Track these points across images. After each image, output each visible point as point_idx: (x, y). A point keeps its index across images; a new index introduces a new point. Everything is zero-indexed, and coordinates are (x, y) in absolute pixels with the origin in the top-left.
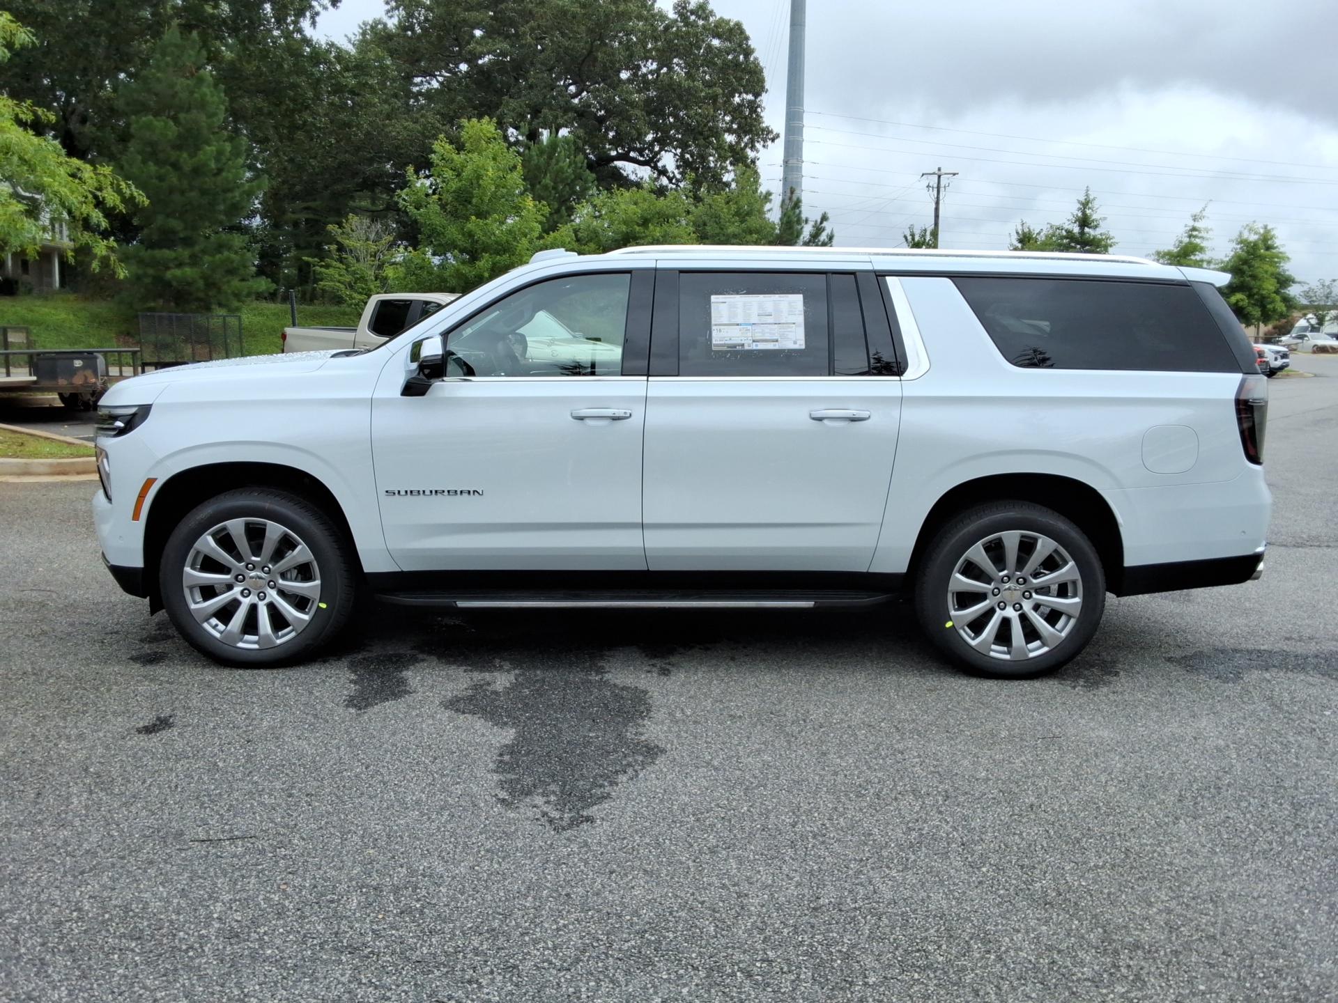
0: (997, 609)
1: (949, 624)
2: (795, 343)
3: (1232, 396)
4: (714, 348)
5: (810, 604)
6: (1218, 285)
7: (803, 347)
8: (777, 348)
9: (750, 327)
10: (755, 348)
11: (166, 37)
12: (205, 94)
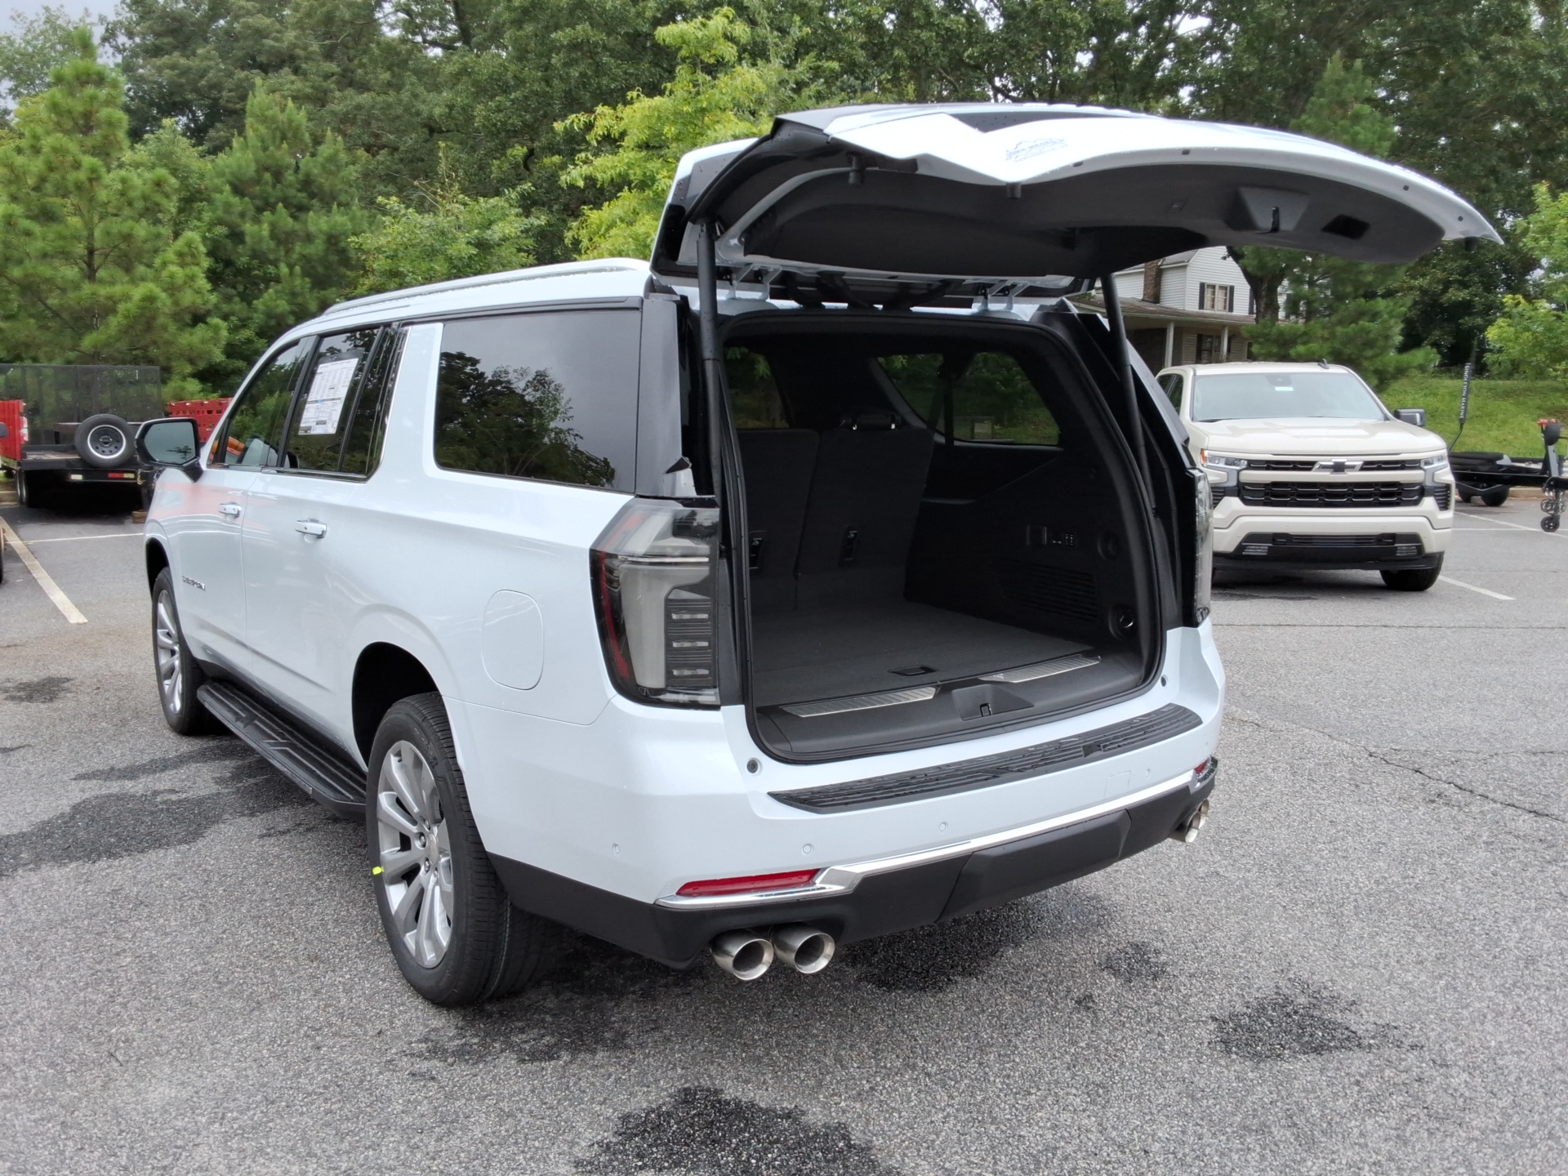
0: (421, 867)
1: (377, 870)
3: (587, 544)
11: (1327, 74)
12: (1357, 134)
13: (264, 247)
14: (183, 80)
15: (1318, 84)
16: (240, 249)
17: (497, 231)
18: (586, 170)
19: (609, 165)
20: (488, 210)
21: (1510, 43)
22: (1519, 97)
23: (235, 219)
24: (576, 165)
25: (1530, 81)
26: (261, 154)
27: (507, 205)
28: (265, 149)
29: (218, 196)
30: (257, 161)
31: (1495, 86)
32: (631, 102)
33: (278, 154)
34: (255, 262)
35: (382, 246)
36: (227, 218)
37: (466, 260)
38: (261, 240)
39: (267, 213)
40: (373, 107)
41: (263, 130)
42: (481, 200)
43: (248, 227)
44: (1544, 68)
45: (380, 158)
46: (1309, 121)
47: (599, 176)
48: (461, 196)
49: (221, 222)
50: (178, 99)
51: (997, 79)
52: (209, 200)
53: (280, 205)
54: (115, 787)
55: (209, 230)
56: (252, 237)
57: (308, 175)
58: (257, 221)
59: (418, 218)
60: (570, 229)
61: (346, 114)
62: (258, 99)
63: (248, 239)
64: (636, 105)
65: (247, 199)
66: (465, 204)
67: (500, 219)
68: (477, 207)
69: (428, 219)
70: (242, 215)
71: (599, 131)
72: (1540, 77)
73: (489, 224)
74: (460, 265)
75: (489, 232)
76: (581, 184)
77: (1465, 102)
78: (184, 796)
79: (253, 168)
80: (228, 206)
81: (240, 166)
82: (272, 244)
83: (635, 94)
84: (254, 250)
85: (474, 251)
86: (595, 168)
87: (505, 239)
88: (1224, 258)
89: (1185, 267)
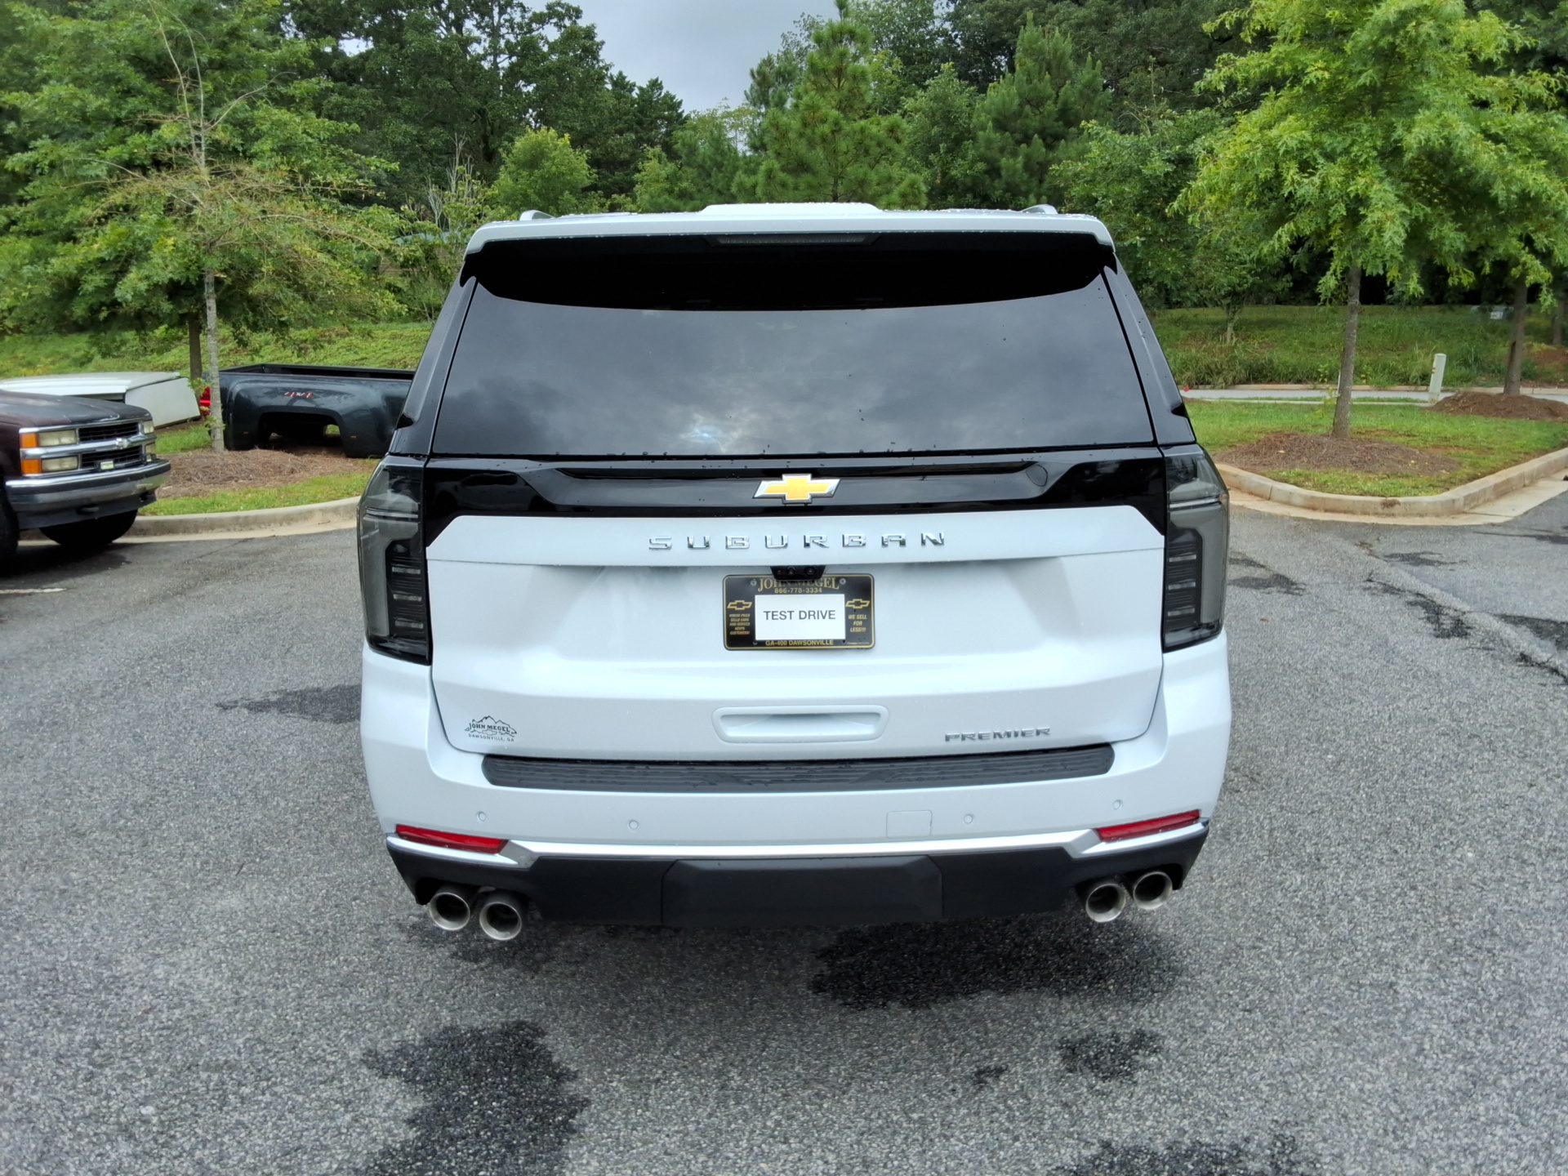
13: (1017, 179)
14: (1001, 21)
16: (996, 183)
19: (1254, 63)
20: (1195, 123)
23: (995, 154)
26: (1026, 87)
28: (1029, 81)
29: (981, 133)
30: (1020, 95)
33: (1041, 86)
34: (1008, 195)
36: (989, 154)
37: (1162, 179)
38: (1015, 172)
39: (1023, 146)
40: (1152, 24)
41: (1029, 63)
42: (1190, 112)
43: (1004, 162)
48: (1169, 111)
49: (982, 159)
50: (996, 40)
52: (974, 139)
53: (1036, 136)
55: (971, 168)
56: (1008, 170)
57: (1065, 103)
58: (1014, 154)
59: (1119, 138)
61: (1126, 35)
62: (1028, 33)
63: (1003, 173)
65: (1007, 134)
66: (1172, 119)
67: (1205, 132)
68: (1184, 121)
70: (1002, 150)
73: (1194, 137)
74: (1155, 184)
75: (1192, 146)
76: (1221, 88)
79: (1017, 101)
80: (989, 141)
81: (1004, 102)
82: (1026, 176)
84: (1007, 183)
85: (1170, 168)
86: (1237, 69)
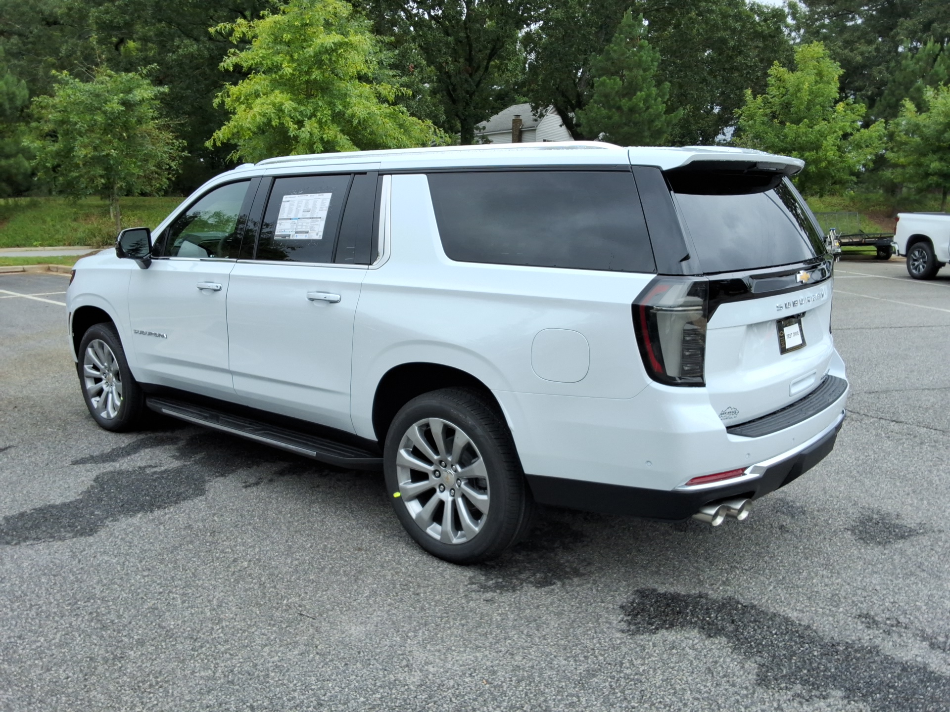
0: (438, 490)
1: (397, 495)
2: (317, 234)
3: (630, 300)
4: (275, 238)
5: (313, 453)
6: (665, 168)
7: (321, 238)
8: (307, 238)
9: (296, 221)
10: (295, 238)
11: (624, 20)
12: (642, 56)
15: (619, 26)
17: (138, 95)
18: (234, 59)
19: (250, 57)
20: (128, 81)
21: (714, 7)
22: (719, 38)
24: (229, 57)
25: (725, 30)
27: (140, 78)
31: (707, 31)
32: (263, 17)
35: (56, 104)
42: (123, 74)
44: (731, 21)
45: (12, 40)
46: (615, 48)
47: (245, 64)
48: (109, 71)
51: (432, 11)
54: (109, 467)
59: (81, 84)
60: (217, 96)
64: (268, 20)
66: (111, 76)
67: (137, 87)
68: (119, 79)
69: (88, 86)
71: (237, 34)
72: (730, 28)
73: (129, 91)
74: (112, 117)
75: (131, 95)
76: (231, 69)
77: (691, 40)
78: (163, 468)
83: (266, 13)
86: (241, 59)
87: (142, 101)
88: (561, 126)
89: (535, 130)
